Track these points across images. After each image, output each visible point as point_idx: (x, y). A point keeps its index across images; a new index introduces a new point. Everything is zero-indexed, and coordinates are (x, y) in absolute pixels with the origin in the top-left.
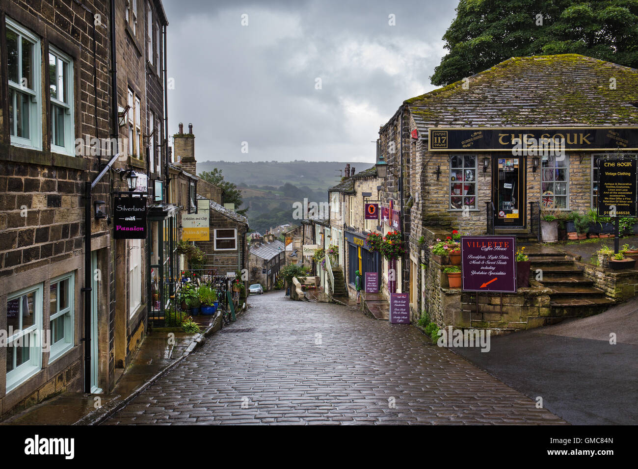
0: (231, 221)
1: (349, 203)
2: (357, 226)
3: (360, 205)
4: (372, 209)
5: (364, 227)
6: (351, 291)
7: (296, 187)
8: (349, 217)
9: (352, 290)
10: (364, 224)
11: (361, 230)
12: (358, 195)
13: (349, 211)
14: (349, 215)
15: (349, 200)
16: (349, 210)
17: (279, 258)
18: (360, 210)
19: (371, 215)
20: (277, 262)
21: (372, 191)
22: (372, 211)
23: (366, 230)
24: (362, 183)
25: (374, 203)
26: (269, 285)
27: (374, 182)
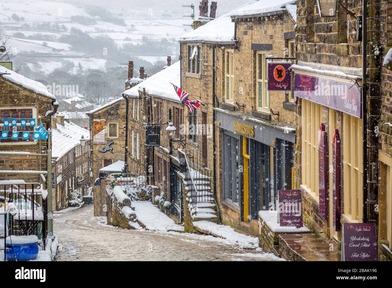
0: (27, 93)
1: (224, 62)
2: (241, 103)
3: (248, 66)
4: (280, 72)
5: (255, 102)
6: (226, 213)
7: (88, 36)
8: (224, 86)
9: (229, 212)
10: (255, 99)
11: (249, 108)
12: (242, 48)
13: (224, 75)
14: (224, 83)
15: (223, 58)
16: (223, 73)
17: (74, 154)
18: (248, 73)
19: (279, 83)
20: (71, 162)
21: (274, 42)
22: (280, 76)
23: (260, 110)
24: (251, 28)
25: (284, 62)
26: (58, 201)
27: (278, 26)
